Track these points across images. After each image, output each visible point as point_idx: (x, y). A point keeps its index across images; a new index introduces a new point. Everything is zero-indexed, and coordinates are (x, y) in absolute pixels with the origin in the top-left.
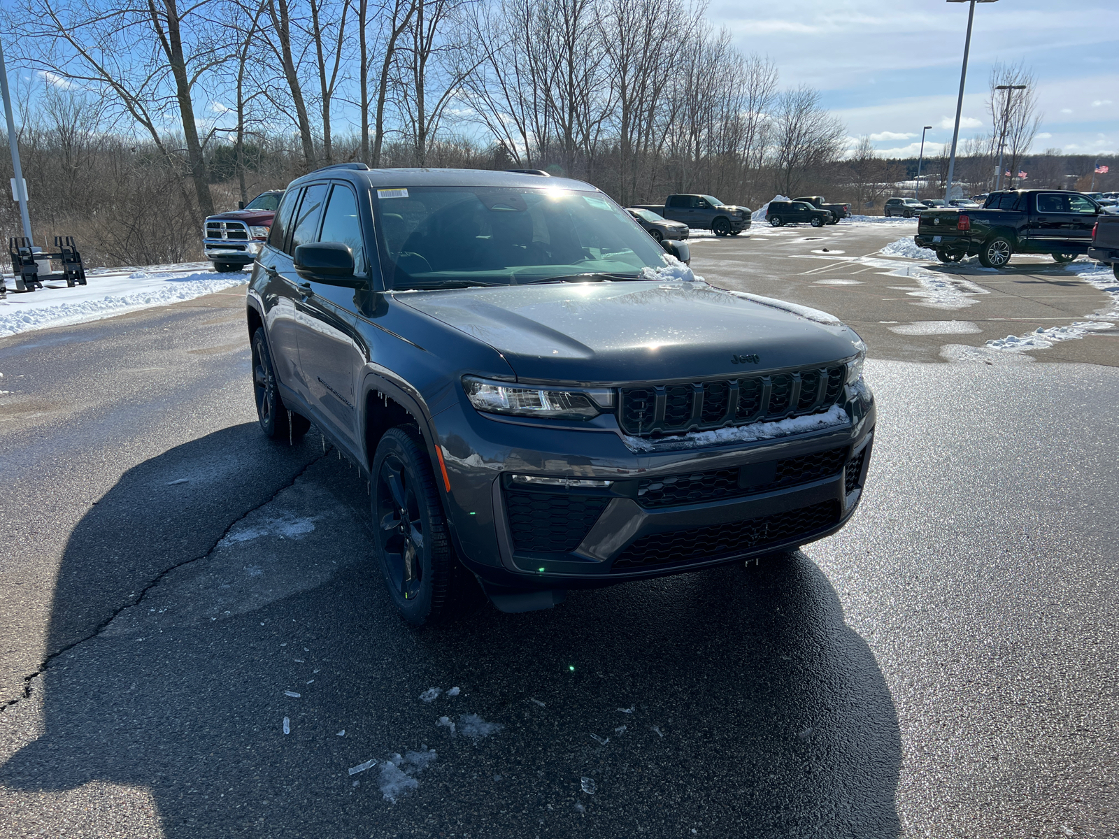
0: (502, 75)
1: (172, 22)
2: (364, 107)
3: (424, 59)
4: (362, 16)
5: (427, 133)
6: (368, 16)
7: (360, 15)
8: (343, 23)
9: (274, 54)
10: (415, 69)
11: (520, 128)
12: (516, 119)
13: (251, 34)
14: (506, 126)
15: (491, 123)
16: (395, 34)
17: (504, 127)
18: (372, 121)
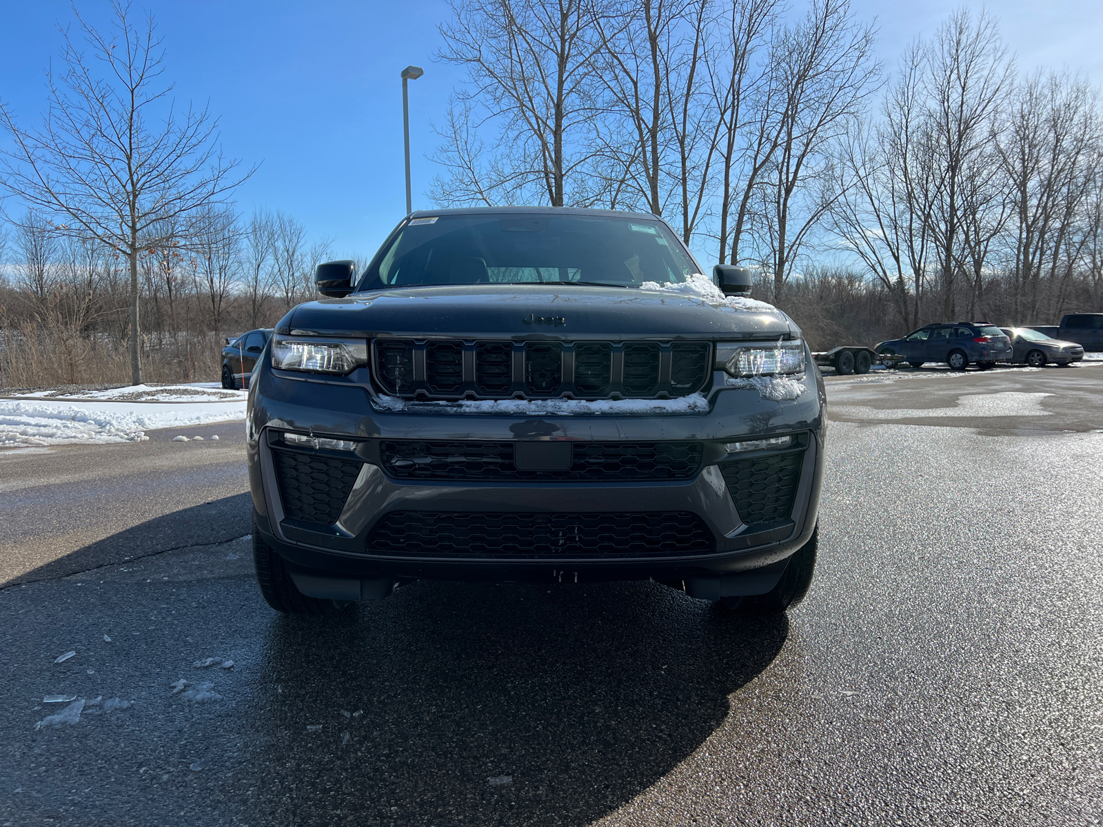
0: (876, 203)
1: (558, 177)
2: (723, 240)
3: (788, 191)
4: (728, 159)
5: (787, 260)
6: (734, 157)
7: (726, 159)
8: (707, 166)
9: (644, 199)
10: (778, 203)
11: (894, 254)
12: (889, 245)
13: (622, 181)
14: (877, 252)
15: (862, 250)
16: (756, 170)
17: (874, 253)
18: (728, 252)
